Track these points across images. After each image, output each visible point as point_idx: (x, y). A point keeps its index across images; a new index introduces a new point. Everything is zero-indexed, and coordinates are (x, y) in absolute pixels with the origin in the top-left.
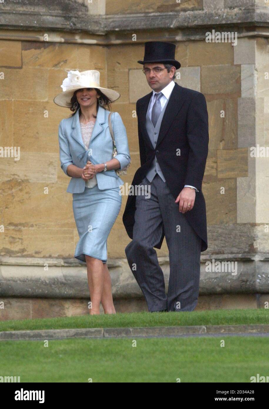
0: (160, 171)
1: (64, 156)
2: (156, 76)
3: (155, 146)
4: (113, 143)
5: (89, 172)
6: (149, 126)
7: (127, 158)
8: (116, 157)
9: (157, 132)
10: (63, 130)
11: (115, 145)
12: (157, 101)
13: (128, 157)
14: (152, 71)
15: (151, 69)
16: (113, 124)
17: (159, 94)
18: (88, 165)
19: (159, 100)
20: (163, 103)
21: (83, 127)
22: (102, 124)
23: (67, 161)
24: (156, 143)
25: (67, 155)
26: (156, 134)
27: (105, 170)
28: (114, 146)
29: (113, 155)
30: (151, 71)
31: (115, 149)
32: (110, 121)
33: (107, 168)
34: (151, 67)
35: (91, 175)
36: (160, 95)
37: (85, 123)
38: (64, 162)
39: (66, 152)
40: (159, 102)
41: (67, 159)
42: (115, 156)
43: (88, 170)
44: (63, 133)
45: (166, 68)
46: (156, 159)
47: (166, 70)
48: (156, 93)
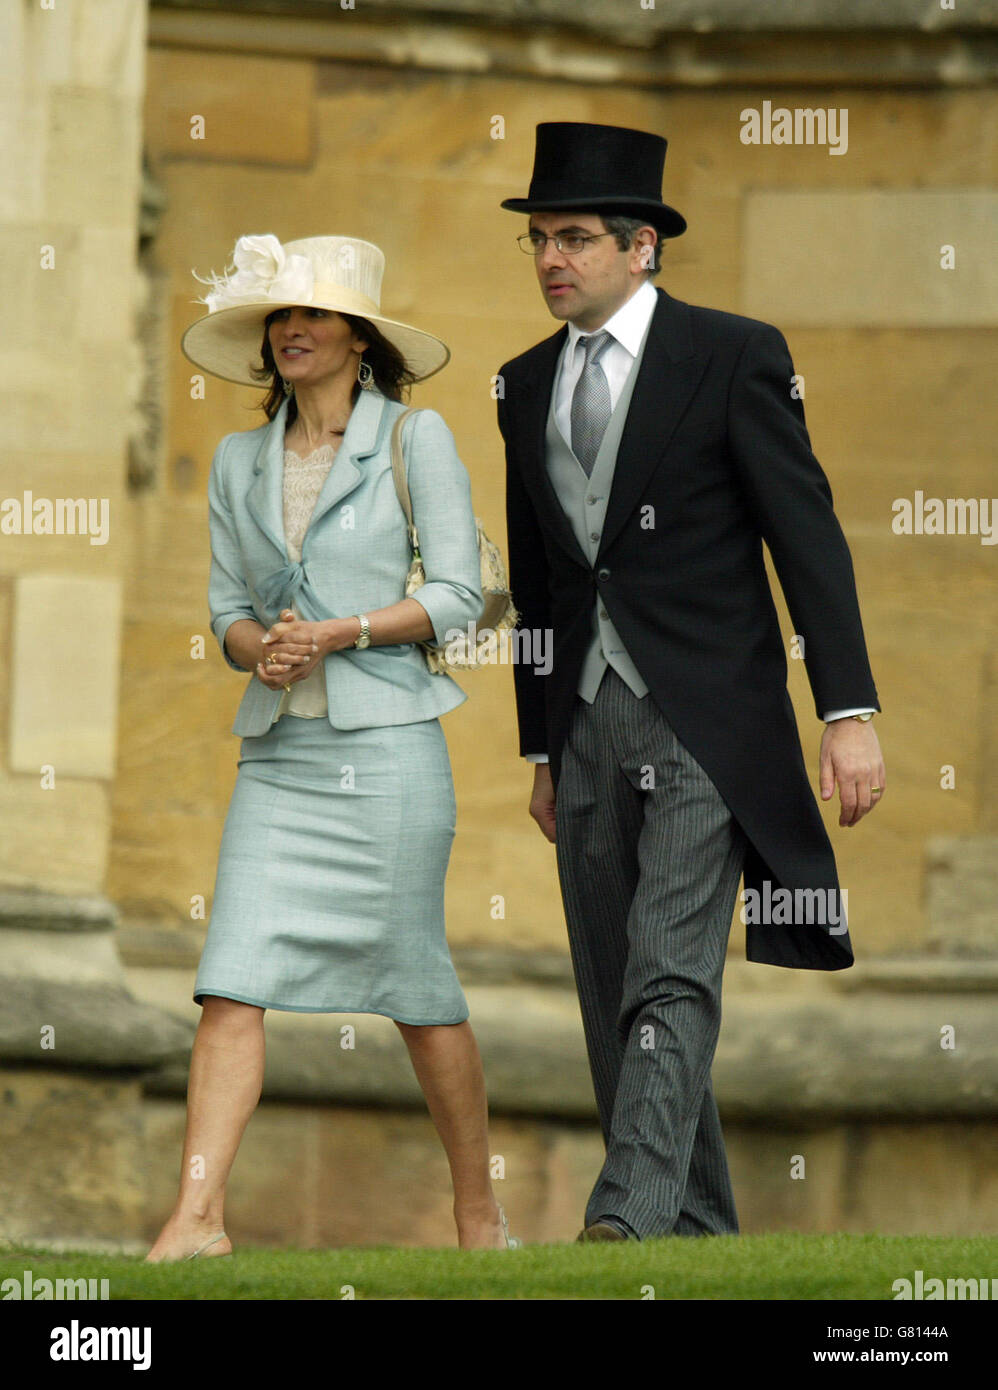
0: (617, 652)
1: (220, 586)
2: (569, 264)
3: (592, 550)
4: (410, 535)
5: (284, 656)
6: (564, 471)
7: (465, 601)
8: (415, 596)
9: (597, 494)
10: (220, 477)
11: (416, 544)
12: (591, 369)
13: (467, 595)
14: (551, 245)
15: (550, 235)
16: (407, 459)
17: (594, 339)
18: (280, 627)
19: (596, 362)
20: (617, 374)
21: (292, 469)
22: (361, 459)
23: (231, 605)
24: (596, 539)
25: (232, 579)
26: (594, 501)
27: (363, 643)
28: (413, 551)
29: (405, 585)
30: (549, 241)
31: (417, 560)
32: (400, 449)
33: (370, 637)
34: (550, 227)
35: (295, 666)
36: (602, 341)
37: (304, 453)
38: (219, 606)
39: (228, 570)
40: (600, 373)
41: (234, 598)
42: (416, 590)
43: (281, 645)
44: (221, 491)
45: (611, 230)
46: (600, 606)
47: (610, 241)
48: (585, 334)
